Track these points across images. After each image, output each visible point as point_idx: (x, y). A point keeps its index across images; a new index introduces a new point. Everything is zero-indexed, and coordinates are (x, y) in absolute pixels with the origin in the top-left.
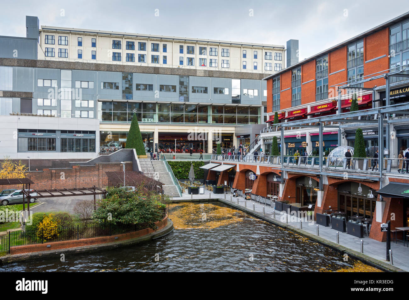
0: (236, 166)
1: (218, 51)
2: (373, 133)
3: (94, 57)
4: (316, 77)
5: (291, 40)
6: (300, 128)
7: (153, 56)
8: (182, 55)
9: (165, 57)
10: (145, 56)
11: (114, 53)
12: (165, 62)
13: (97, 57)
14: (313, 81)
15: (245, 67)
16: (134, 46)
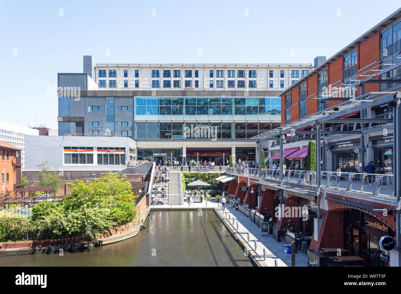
0: (238, 177)
1: (245, 73)
2: (352, 145)
3: (137, 85)
4: (318, 91)
5: (317, 58)
6: (297, 141)
7: (186, 81)
8: (212, 79)
9: (197, 82)
10: (180, 81)
11: (153, 81)
12: (197, 85)
13: (140, 85)
14: (316, 94)
15: (271, 86)
16: (170, 74)
